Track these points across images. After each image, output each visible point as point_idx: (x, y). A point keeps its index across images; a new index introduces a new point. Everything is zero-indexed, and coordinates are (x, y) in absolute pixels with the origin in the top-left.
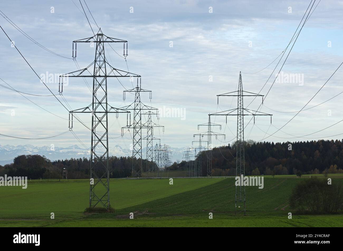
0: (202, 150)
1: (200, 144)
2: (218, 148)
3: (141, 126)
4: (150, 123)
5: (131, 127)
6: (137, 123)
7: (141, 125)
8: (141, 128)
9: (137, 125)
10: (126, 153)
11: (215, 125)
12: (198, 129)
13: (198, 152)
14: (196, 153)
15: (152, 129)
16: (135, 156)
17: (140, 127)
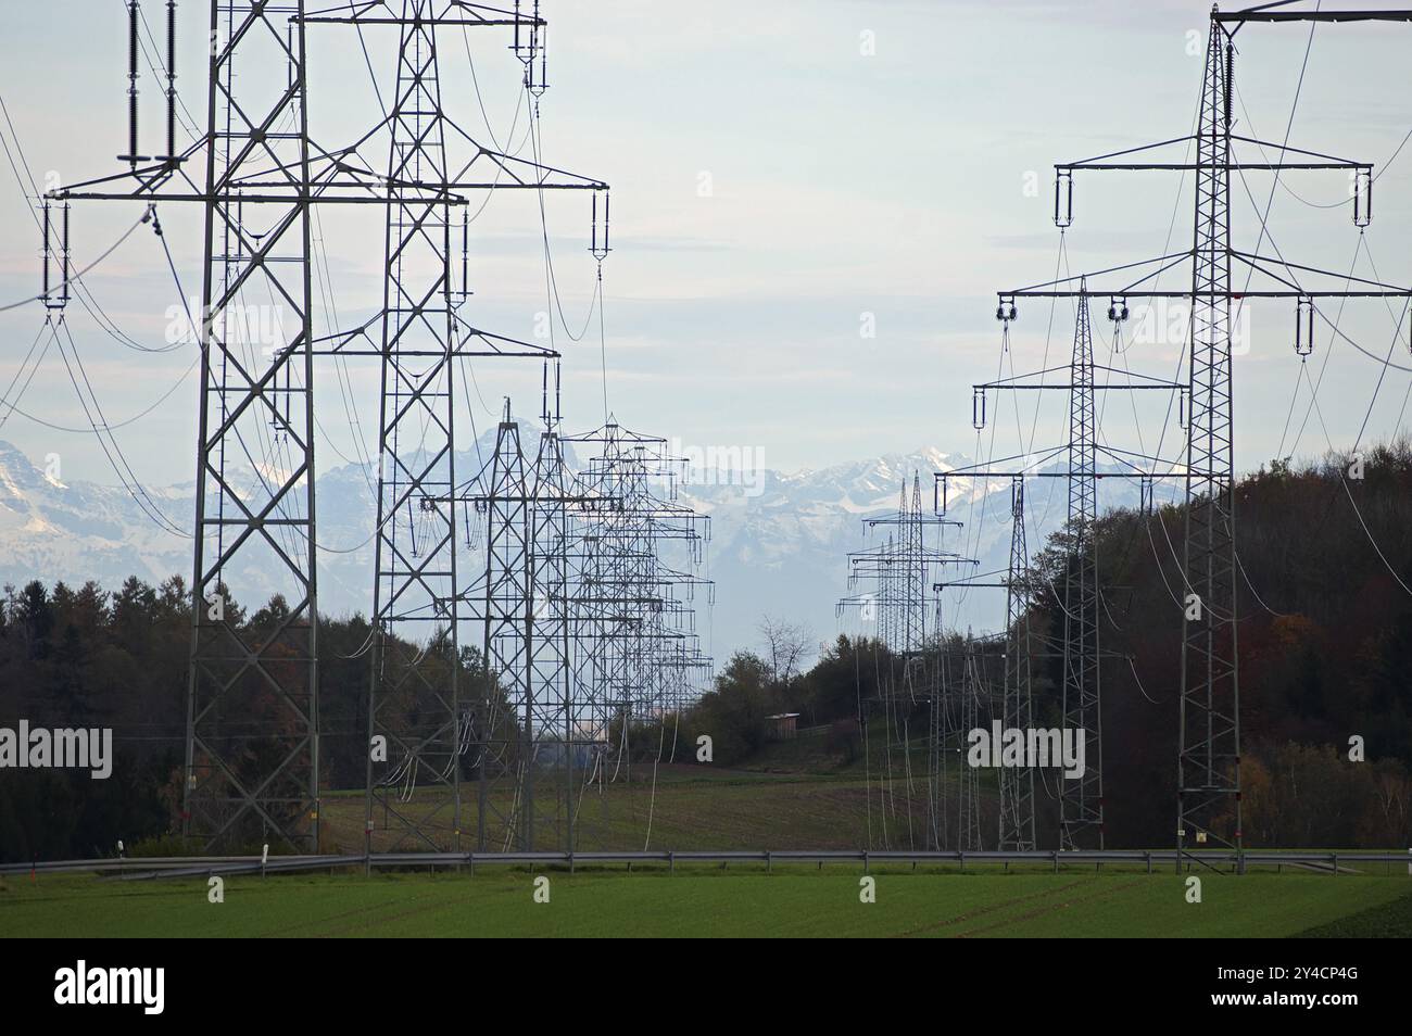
0: (1116, 497)
1: (1084, 418)
2: (1310, 475)
3: (306, 183)
4: (418, 144)
5: (175, 184)
6: (258, 136)
7: (305, 162)
8: (303, 202)
9: (258, 163)
10: (101, 542)
11: (1290, 158)
12: (1063, 213)
13: (1049, 519)
14: (1018, 536)
15: (456, 212)
16: (226, 575)
17: (292, 192)
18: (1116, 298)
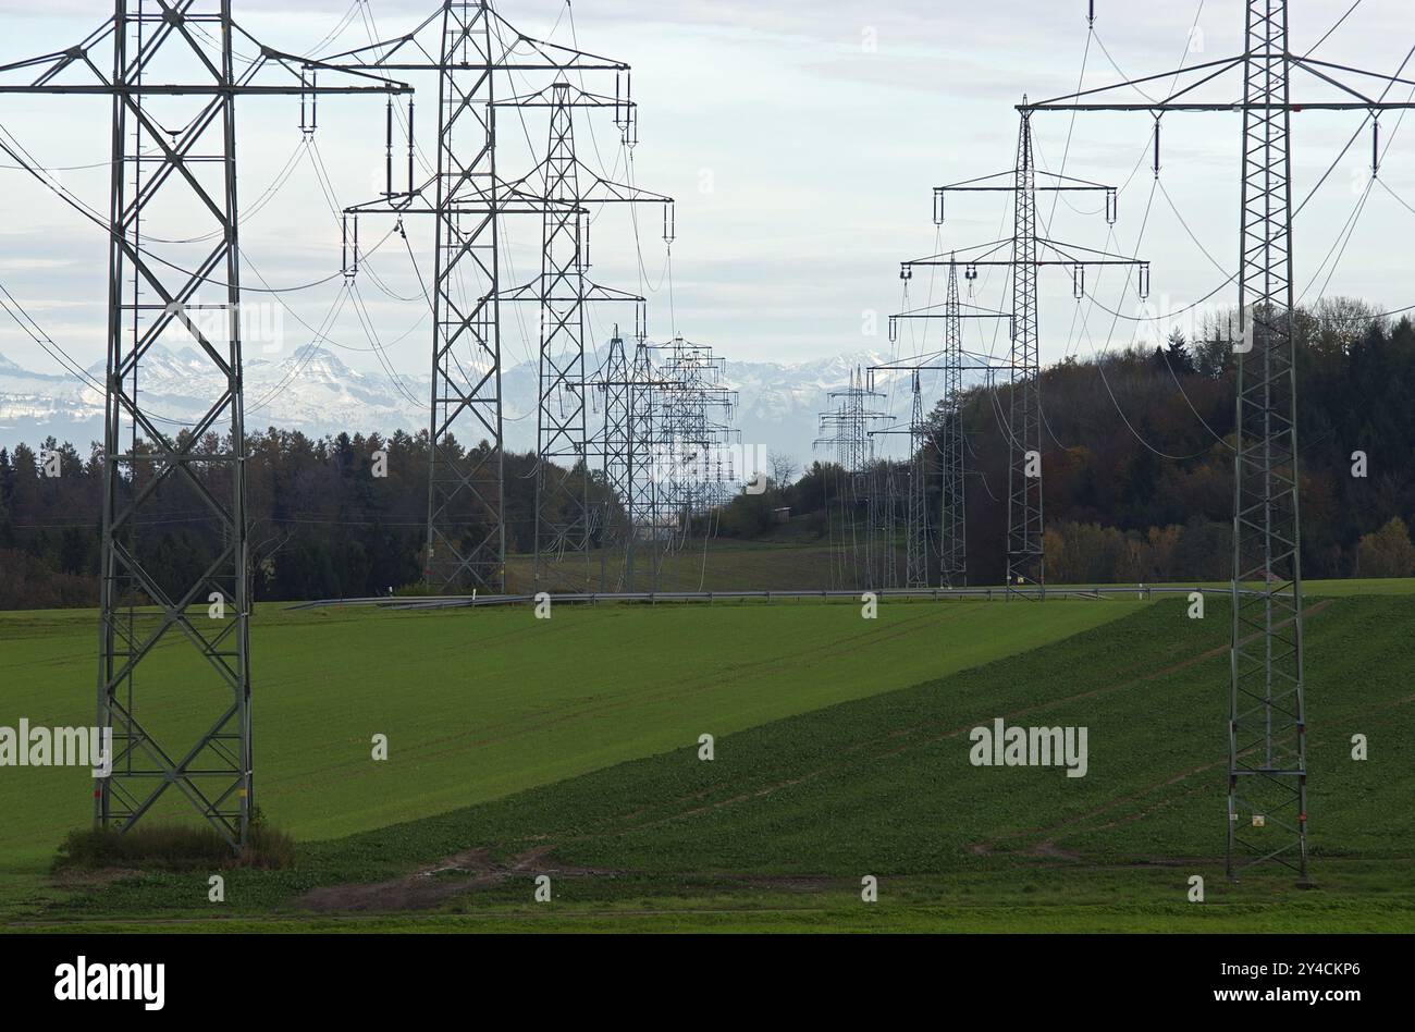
0: (971, 380)
1: (953, 334)
2: (1088, 364)
3: (494, 200)
4: (561, 177)
5: (417, 202)
6: (466, 175)
7: (494, 188)
8: (493, 213)
9: (467, 189)
10: (382, 409)
11: (1065, 183)
12: (939, 218)
13: (935, 392)
14: (917, 402)
15: (583, 217)
16: (450, 429)
17: (485, 206)
18: (970, 266)
